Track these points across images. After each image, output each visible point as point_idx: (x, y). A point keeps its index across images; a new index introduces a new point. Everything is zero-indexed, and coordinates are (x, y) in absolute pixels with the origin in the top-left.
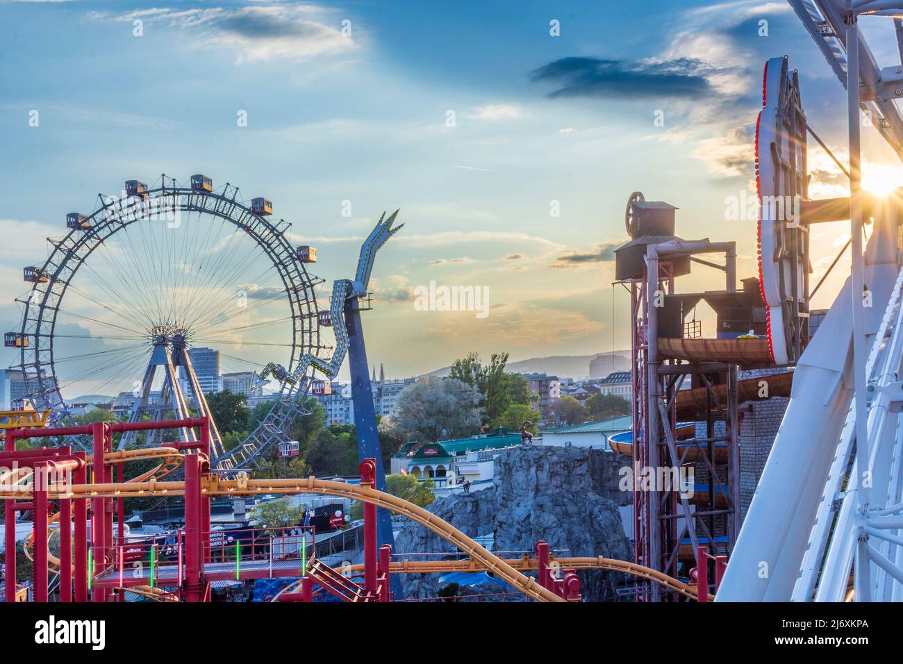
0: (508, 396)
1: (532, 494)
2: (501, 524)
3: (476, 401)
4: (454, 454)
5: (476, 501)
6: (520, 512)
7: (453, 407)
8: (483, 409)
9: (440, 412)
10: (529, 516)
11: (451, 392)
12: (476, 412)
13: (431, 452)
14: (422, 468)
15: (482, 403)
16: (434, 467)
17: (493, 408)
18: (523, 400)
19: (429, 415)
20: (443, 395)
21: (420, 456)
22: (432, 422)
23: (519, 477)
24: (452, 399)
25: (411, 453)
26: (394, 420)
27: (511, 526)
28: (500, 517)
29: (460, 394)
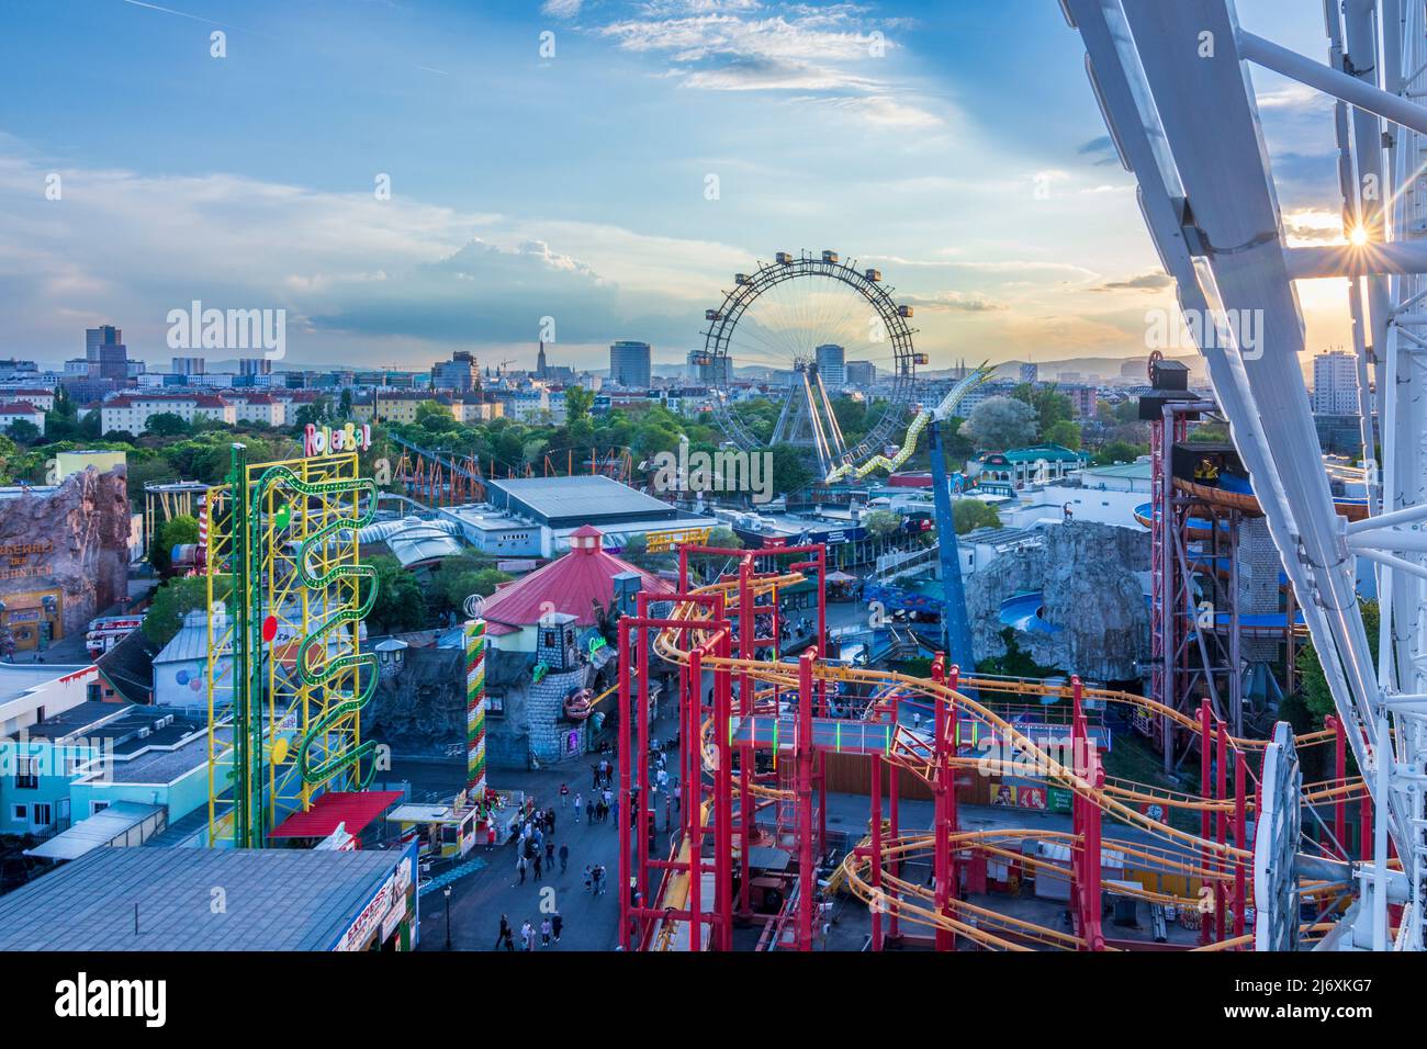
0: (1056, 413)
1: (1072, 562)
2: (1047, 580)
3: (1032, 417)
4: (1014, 462)
5: (1029, 562)
6: (1062, 574)
7: (1014, 420)
8: (1038, 423)
9: (1004, 423)
10: (1069, 578)
11: (1013, 409)
12: (1032, 424)
13: (997, 461)
14: (990, 472)
15: (1036, 418)
16: (1000, 473)
17: (1045, 422)
18: (1068, 416)
19: (997, 424)
20: (1006, 410)
21: (988, 462)
22: (998, 430)
23: (1062, 547)
24: (1014, 414)
25: (983, 458)
26: (971, 426)
27: (1055, 583)
28: (1047, 575)
29: (1019, 410)
